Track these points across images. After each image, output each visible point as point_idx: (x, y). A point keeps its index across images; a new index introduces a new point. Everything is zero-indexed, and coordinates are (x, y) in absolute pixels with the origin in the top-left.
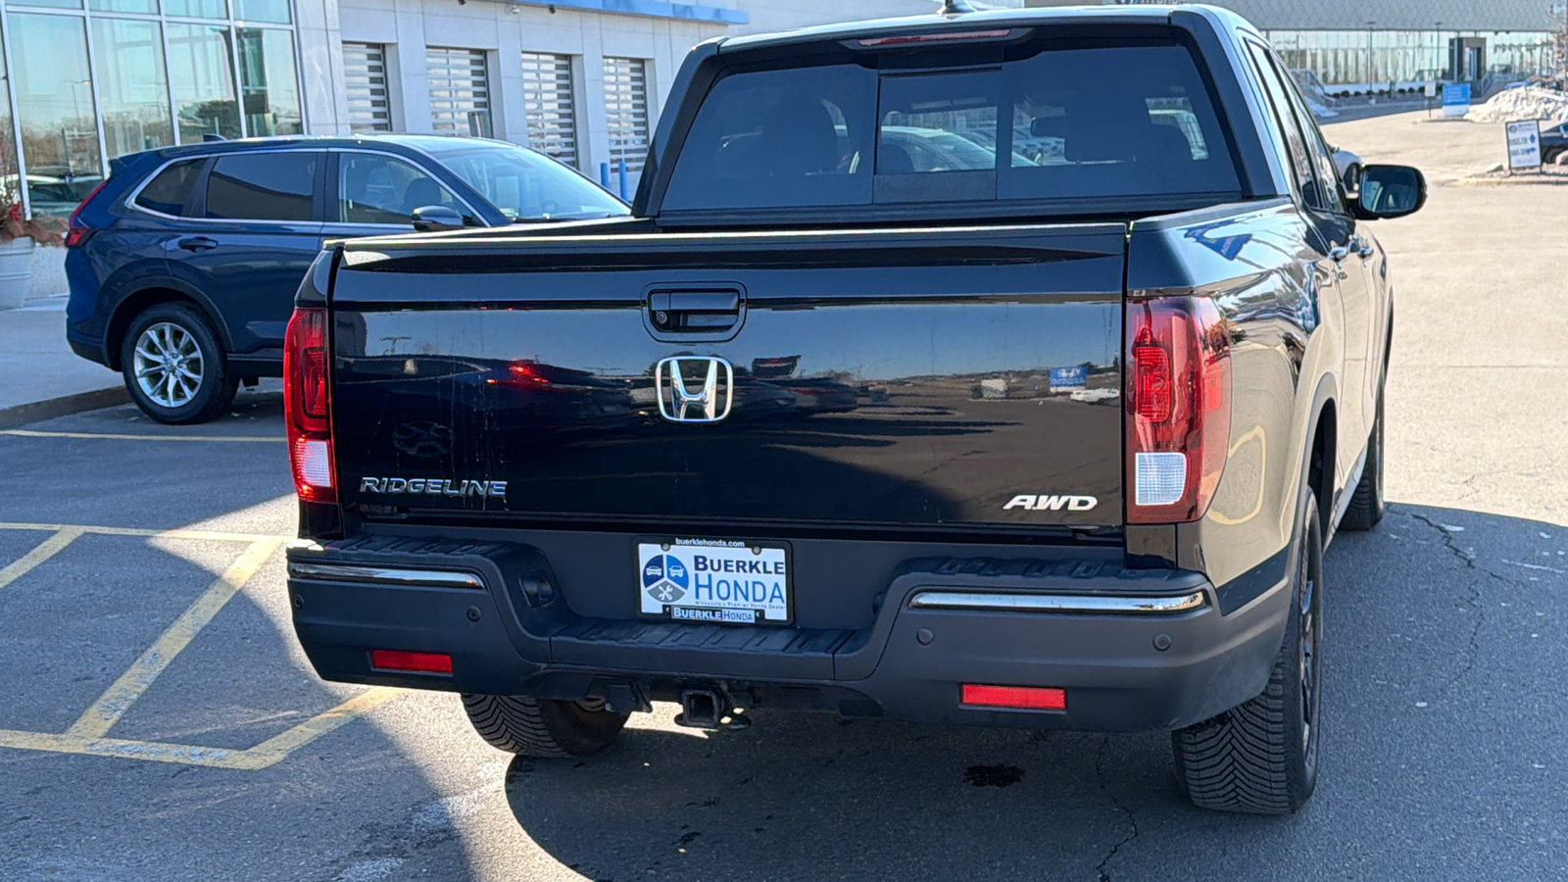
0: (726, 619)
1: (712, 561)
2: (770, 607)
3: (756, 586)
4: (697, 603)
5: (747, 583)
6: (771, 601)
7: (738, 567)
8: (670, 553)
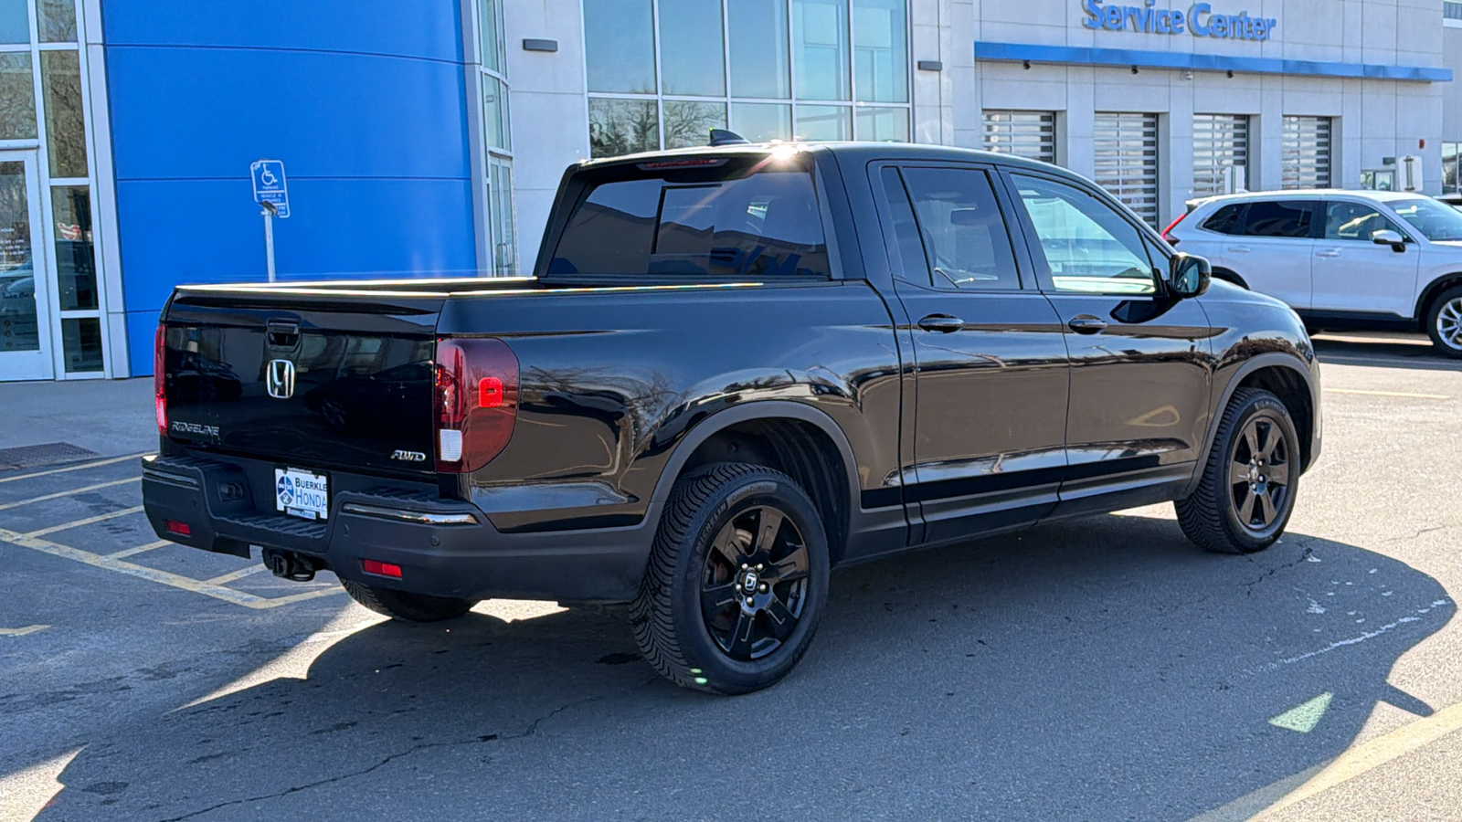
0: (307, 516)
1: (302, 482)
2: (321, 510)
3: (317, 497)
4: (297, 505)
5: (313, 496)
6: (322, 506)
7: (311, 486)
8: (287, 474)
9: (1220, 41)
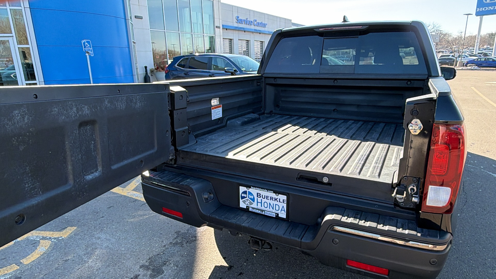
0: (266, 214)
1: (262, 195)
2: (281, 213)
3: (276, 206)
4: (257, 207)
5: (273, 204)
6: (281, 211)
7: (271, 199)
8: (249, 190)
9: (258, 27)
